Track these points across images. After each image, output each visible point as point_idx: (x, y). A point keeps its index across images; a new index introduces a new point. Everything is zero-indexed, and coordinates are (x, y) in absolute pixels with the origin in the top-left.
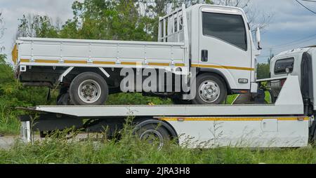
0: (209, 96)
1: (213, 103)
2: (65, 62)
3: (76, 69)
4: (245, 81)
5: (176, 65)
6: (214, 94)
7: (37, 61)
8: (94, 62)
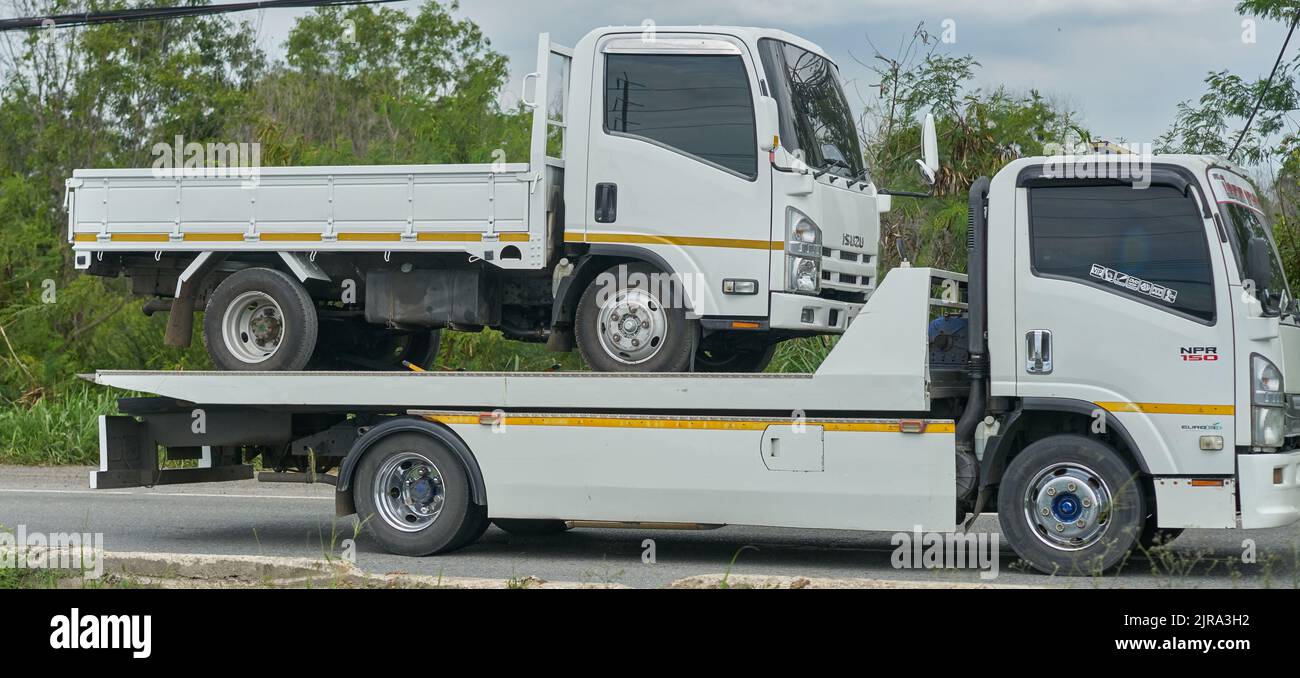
0: (626, 344)
1: (642, 367)
2: (187, 237)
3: (218, 257)
4: (747, 287)
5: (502, 236)
6: (643, 336)
7: (114, 237)
8: (264, 237)
